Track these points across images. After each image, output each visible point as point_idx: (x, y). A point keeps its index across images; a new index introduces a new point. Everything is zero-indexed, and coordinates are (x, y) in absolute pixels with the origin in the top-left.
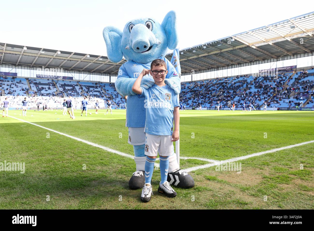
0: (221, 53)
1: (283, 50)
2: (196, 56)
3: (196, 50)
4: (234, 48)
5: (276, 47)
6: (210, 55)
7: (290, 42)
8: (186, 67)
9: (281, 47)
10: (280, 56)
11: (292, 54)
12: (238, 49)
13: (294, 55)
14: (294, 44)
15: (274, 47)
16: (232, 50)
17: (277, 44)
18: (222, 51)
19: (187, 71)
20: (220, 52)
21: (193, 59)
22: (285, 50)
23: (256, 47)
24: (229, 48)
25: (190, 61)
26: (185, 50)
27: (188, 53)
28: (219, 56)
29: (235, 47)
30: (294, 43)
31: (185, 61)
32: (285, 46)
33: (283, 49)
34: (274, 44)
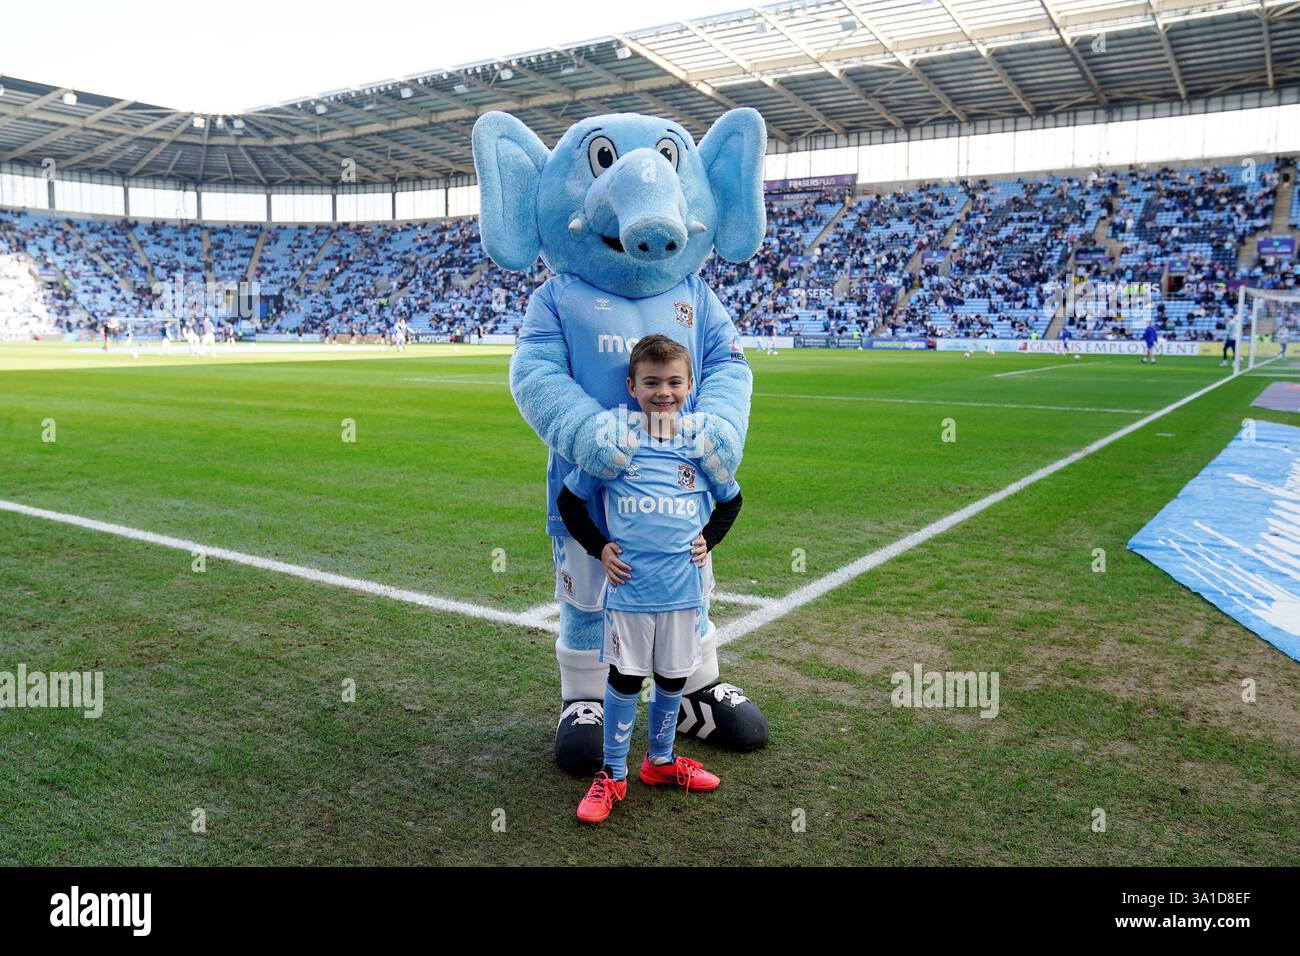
0: (574, 103)
1: (812, 111)
2: (467, 108)
3: (470, 86)
4: (629, 89)
5: (789, 95)
6: (527, 110)
7: (838, 83)
8: (422, 156)
9: (805, 100)
10: (800, 133)
11: (841, 129)
12: (641, 91)
13: (848, 131)
14: (850, 91)
15: (780, 97)
16: (617, 96)
17: (790, 84)
18: (578, 97)
19: (423, 172)
20: (568, 98)
21: (456, 121)
22: (819, 110)
23: (714, 88)
24: (609, 83)
25: (443, 131)
26: (420, 81)
27: (433, 95)
28: (564, 115)
29: (629, 83)
30: (852, 88)
31: (417, 128)
32: (817, 95)
33: (812, 105)
34: (782, 83)
